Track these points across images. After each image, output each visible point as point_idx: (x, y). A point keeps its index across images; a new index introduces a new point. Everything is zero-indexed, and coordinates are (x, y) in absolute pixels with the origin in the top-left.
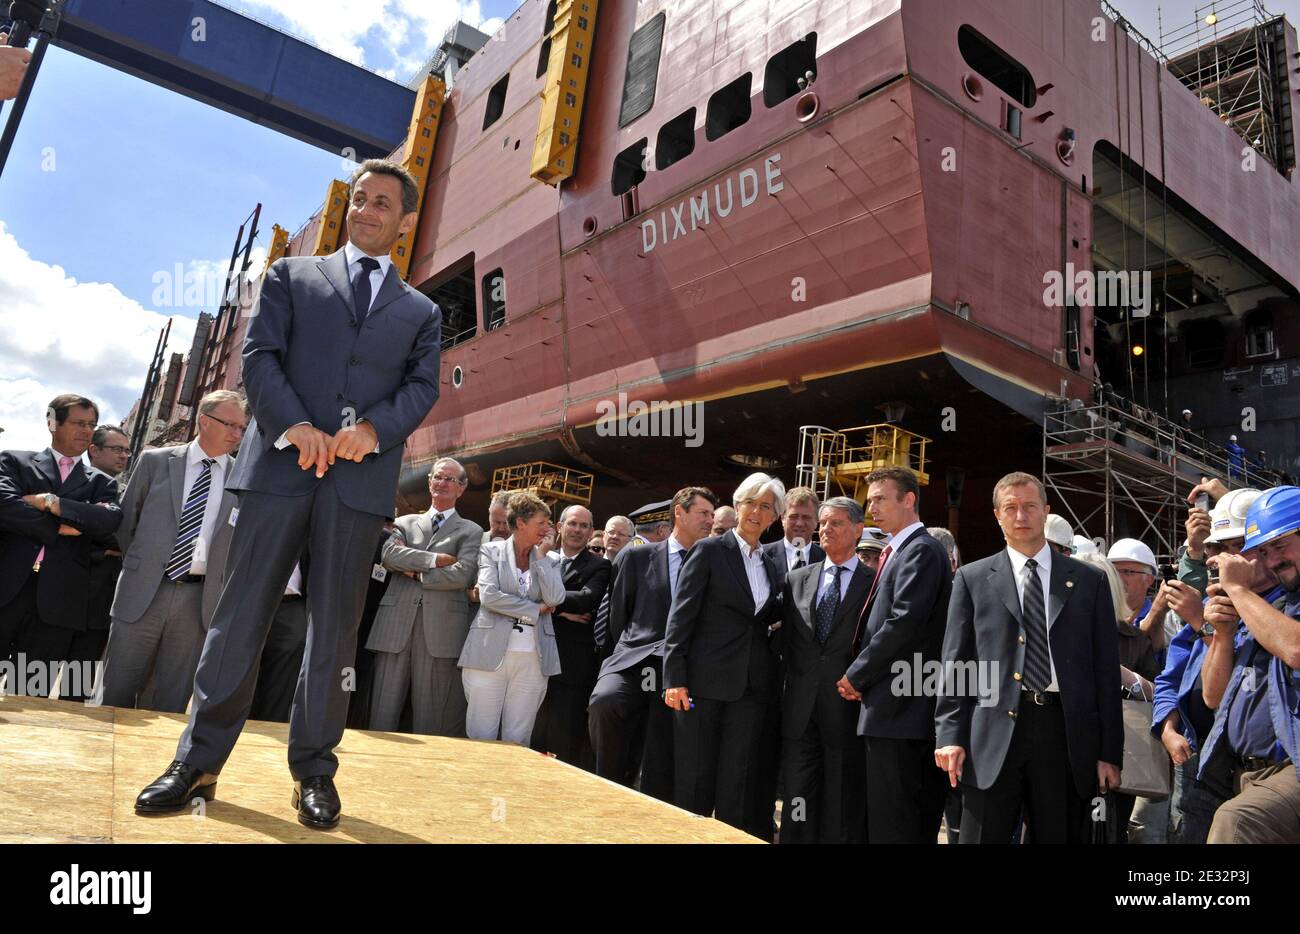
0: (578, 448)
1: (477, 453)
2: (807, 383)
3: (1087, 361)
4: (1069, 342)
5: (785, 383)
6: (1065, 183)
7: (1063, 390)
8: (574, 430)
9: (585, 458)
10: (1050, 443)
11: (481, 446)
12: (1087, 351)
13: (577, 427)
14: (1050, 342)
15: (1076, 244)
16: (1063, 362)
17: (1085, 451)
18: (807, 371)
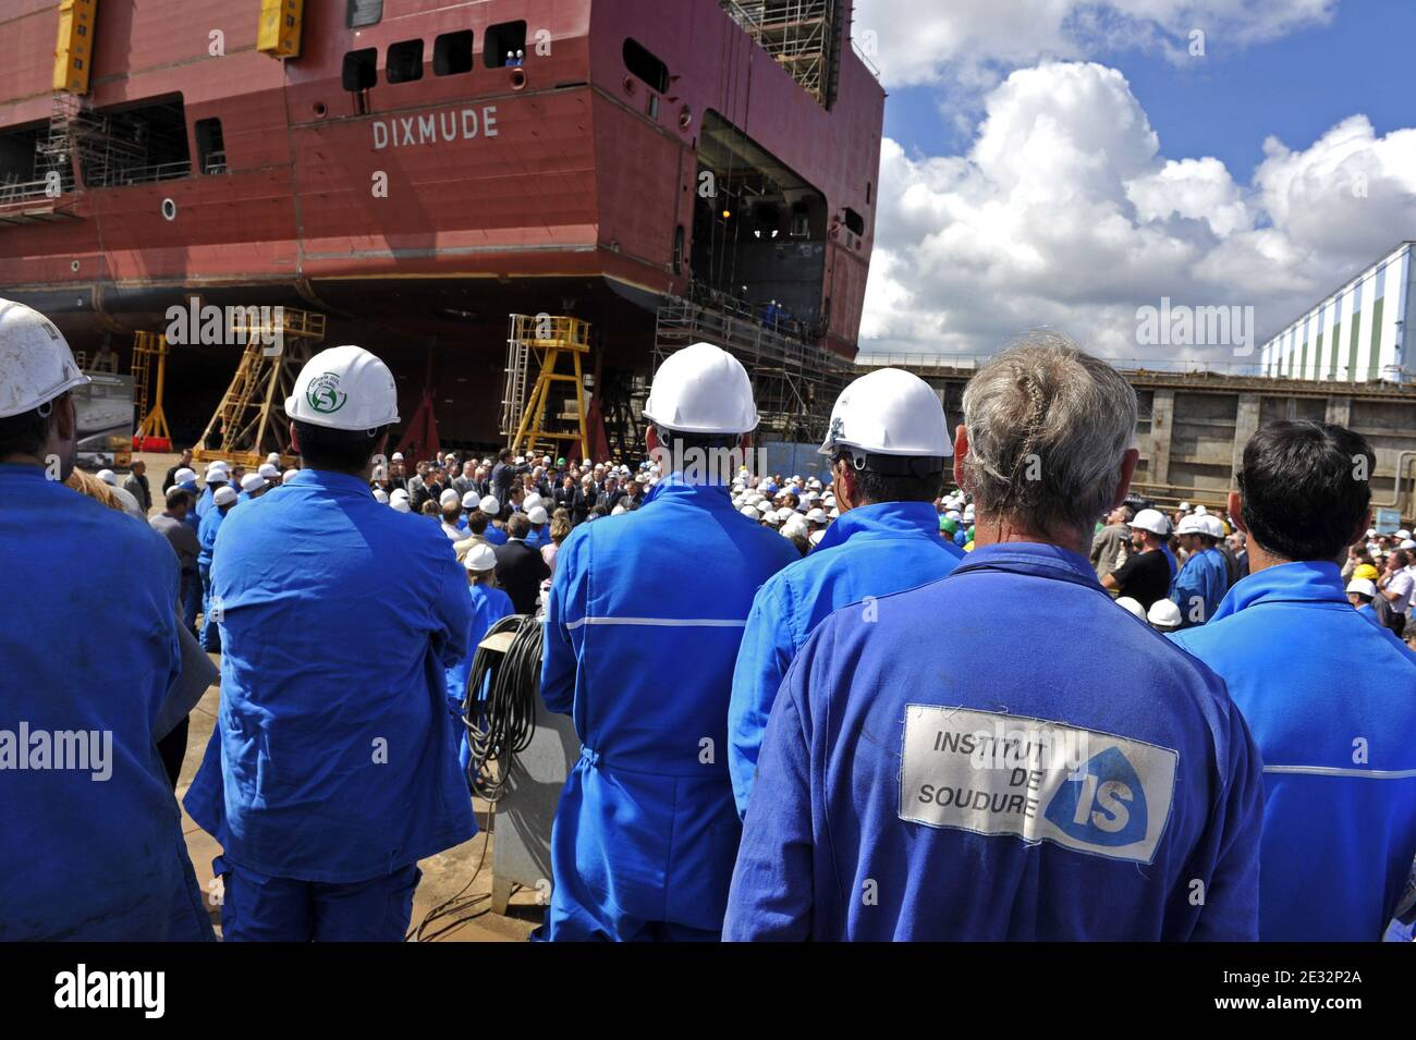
0: (312, 293)
1: (203, 285)
2: (513, 279)
3: (686, 267)
4: (675, 257)
5: (495, 276)
6: (682, 145)
7: (670, 289)
8: (310, 281)
9: (319, 302)
10: (661, 325)
11: (207, 280)
12: (686, 261)
13: (314, 279)
14: (664, 259)
15: (685, 188)
16: (671, 271)
17: (679, 334)
18: (512, 272)
